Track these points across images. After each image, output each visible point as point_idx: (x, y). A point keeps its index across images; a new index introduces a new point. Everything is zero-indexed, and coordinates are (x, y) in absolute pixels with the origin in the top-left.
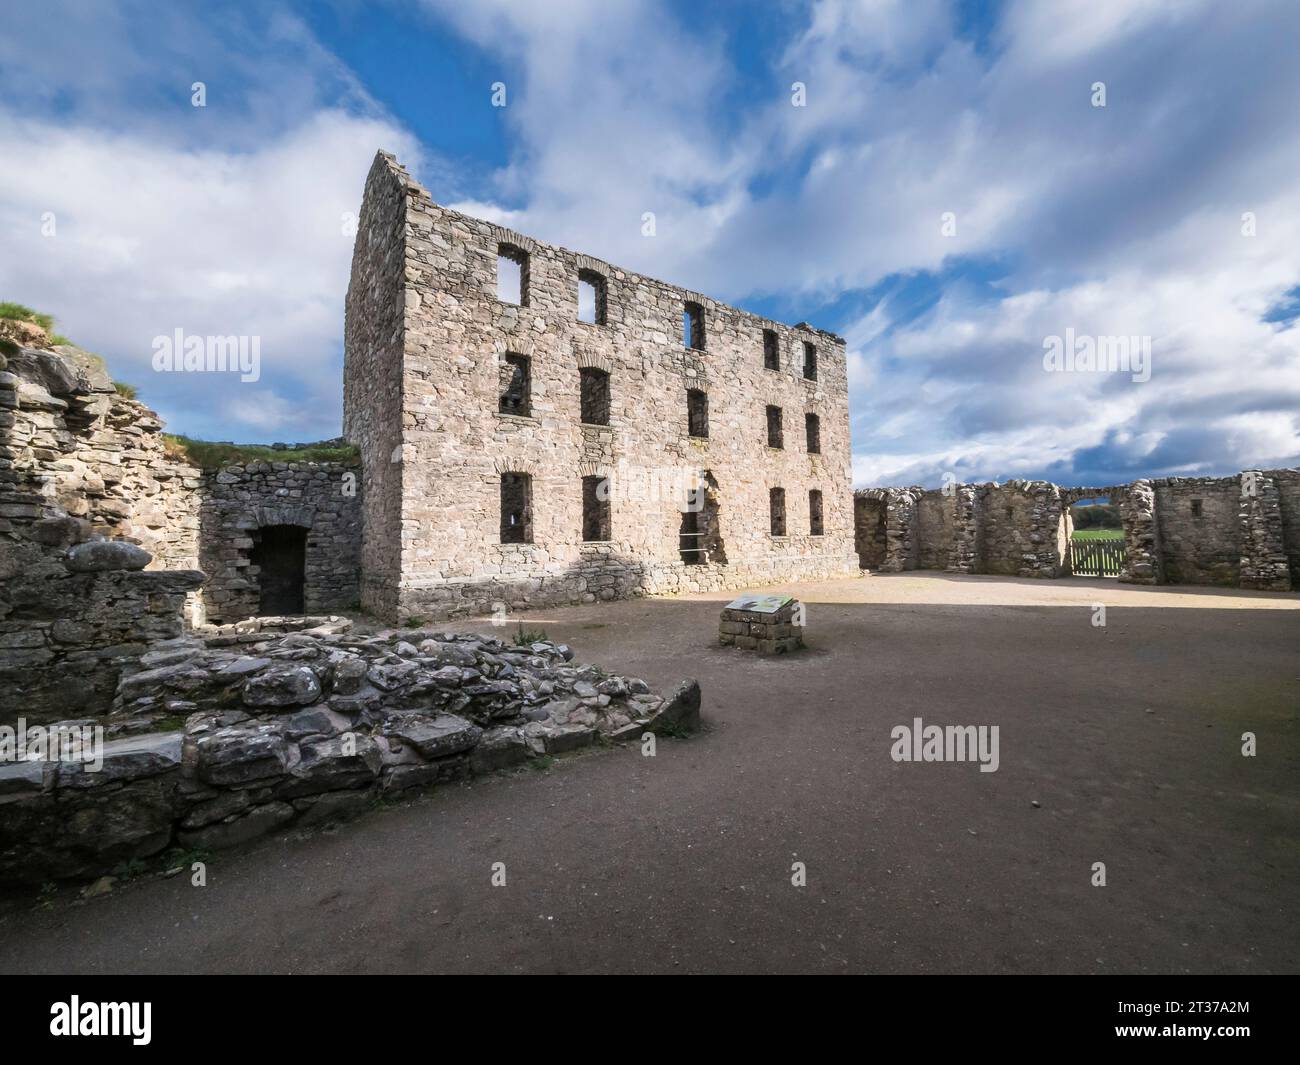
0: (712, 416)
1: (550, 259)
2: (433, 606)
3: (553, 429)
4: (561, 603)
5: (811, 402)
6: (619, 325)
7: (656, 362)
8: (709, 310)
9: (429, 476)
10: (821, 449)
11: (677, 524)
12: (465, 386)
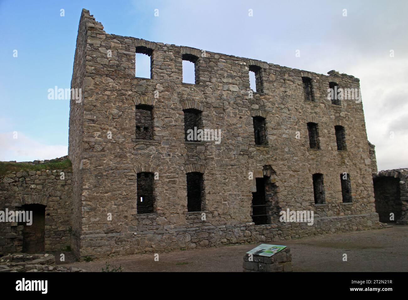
0: (269, 131)
1: (165, 51)
2: (99, 249)
3: (168, 146)
4: (174, 249)
5: (338, 118)
6: (208, 83)
7: (232, 102)
8: (265, 69)
9: (96, 176)
10: (348, 148)
11: (249, 199)
12: (116, 125)
